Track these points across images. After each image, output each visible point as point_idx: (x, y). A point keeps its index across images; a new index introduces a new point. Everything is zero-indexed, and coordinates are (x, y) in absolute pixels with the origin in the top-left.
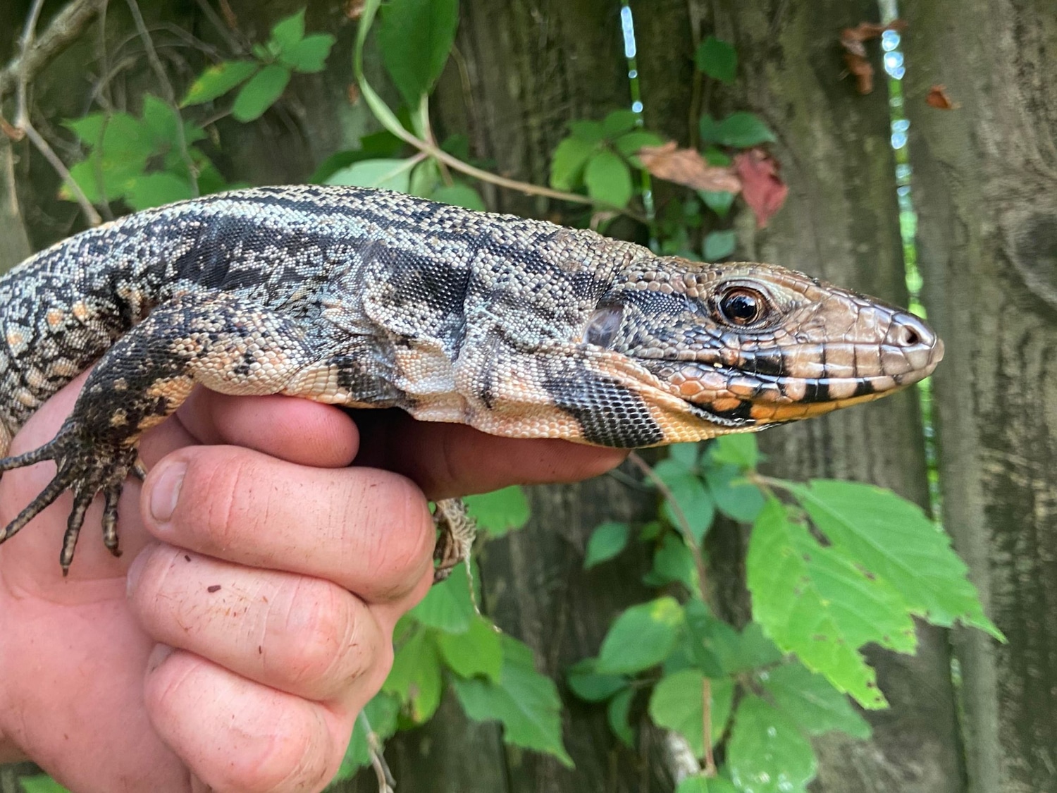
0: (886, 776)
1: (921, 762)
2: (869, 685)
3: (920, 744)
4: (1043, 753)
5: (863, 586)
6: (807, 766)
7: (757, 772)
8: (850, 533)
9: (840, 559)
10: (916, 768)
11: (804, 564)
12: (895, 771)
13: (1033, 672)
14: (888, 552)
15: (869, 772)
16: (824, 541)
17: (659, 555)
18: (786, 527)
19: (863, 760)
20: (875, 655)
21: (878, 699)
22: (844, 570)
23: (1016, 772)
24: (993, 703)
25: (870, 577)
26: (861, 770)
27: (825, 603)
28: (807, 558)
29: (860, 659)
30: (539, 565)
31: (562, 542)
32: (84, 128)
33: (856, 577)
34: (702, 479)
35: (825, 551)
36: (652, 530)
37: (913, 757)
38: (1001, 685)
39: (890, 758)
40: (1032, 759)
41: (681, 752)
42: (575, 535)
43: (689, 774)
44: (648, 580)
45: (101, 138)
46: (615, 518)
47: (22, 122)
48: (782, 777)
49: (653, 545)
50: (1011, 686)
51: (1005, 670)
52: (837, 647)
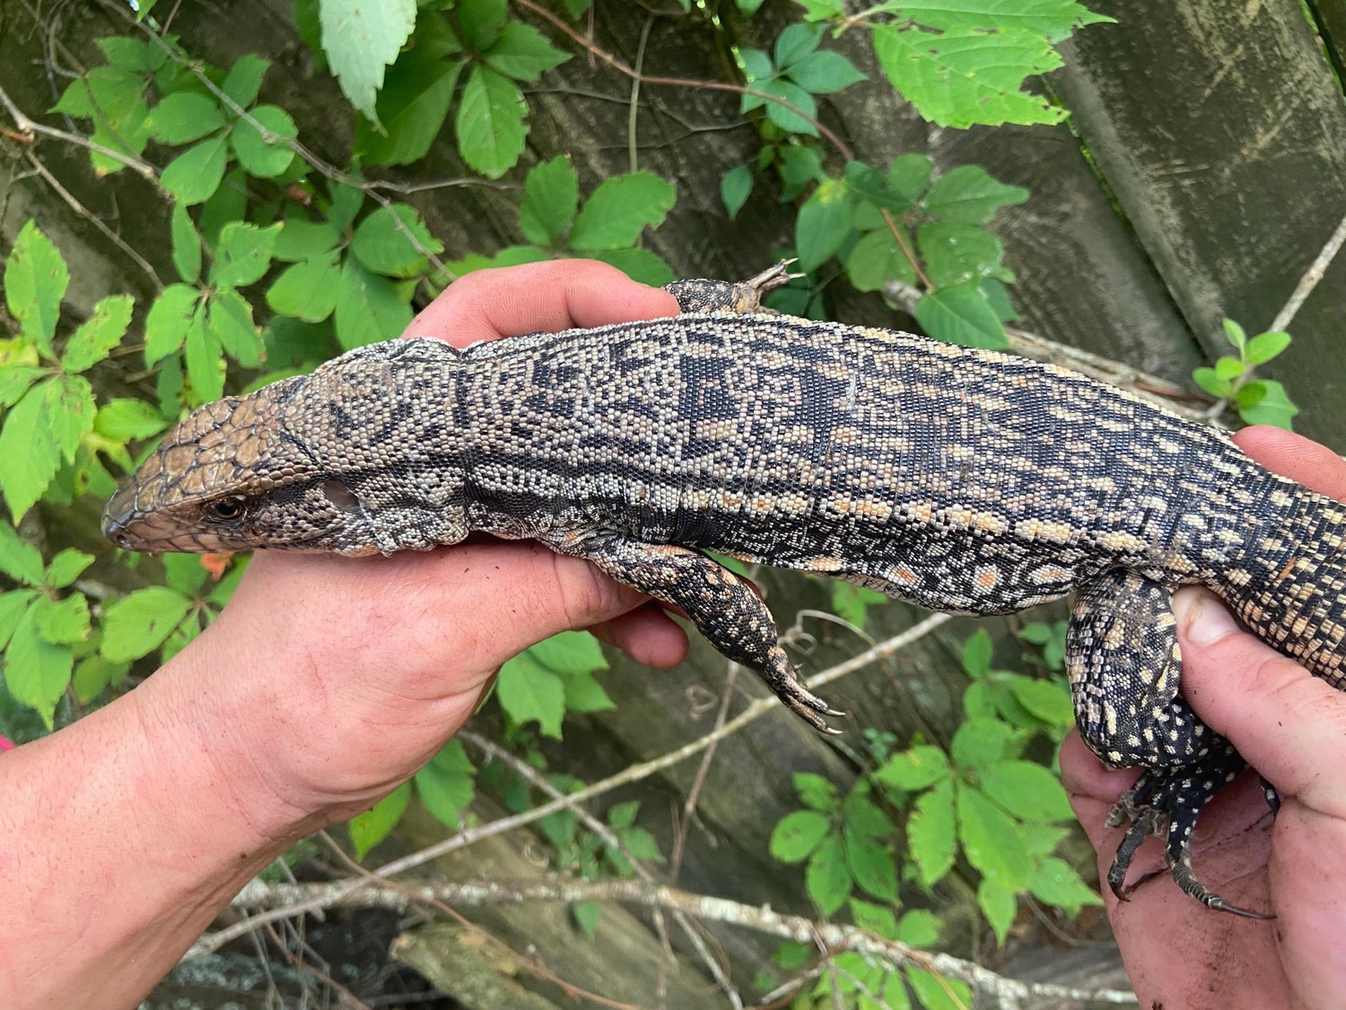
0: (1045, 228)
1: (1067, 201)
2: (1046, 108)
3: (1060, 186)
4: (1160, 129)
5: (992, 41)
6: (994, 248)
7: (959, 276)
8: (950, 14)
9: (960, 34)
10: (1065, 208)
11: (935, 58)
12: (1050, 222)
13: (1124, 67)
14: (989, 12)
15: (1030, 236)
16: (939, 32)
17: (783, 170)
18: (901, 39)
19: (1022, 229)
20: (1035, 85)
21: (1059, 113)
22: (969, 40)
23: (1144, 159)
24: (1105, 114)
25: (993, 31)
26: (1024, 238)
27: (971, 75)
28: (935, 52)
29: (1026, 95)
30: (690, 247)
31: (699, 215)
32: (70, 103)
33: (981, 39)
34: (785, 78)
35: (944, 36)
36: (766, 155)
37: (1059, 201)
38: (1103, 95)
39: (1041, 214)
40: (1153, 139)
41: (901, 291)
42: (705, 203)
43: (917, 301)
44: (784, 199)
45: (93, 101)
46: (726, 167)
47: (24, 123)
48: (980, 267)
49: (772, 169)
50: (1112, 90)
51: (1102, 81)
52: (1002, 97)
